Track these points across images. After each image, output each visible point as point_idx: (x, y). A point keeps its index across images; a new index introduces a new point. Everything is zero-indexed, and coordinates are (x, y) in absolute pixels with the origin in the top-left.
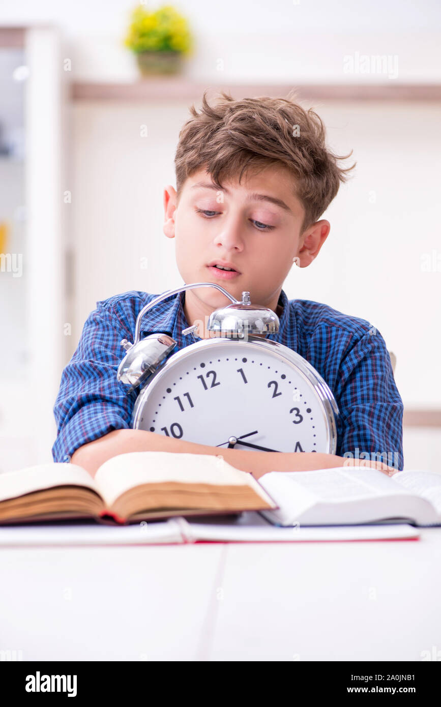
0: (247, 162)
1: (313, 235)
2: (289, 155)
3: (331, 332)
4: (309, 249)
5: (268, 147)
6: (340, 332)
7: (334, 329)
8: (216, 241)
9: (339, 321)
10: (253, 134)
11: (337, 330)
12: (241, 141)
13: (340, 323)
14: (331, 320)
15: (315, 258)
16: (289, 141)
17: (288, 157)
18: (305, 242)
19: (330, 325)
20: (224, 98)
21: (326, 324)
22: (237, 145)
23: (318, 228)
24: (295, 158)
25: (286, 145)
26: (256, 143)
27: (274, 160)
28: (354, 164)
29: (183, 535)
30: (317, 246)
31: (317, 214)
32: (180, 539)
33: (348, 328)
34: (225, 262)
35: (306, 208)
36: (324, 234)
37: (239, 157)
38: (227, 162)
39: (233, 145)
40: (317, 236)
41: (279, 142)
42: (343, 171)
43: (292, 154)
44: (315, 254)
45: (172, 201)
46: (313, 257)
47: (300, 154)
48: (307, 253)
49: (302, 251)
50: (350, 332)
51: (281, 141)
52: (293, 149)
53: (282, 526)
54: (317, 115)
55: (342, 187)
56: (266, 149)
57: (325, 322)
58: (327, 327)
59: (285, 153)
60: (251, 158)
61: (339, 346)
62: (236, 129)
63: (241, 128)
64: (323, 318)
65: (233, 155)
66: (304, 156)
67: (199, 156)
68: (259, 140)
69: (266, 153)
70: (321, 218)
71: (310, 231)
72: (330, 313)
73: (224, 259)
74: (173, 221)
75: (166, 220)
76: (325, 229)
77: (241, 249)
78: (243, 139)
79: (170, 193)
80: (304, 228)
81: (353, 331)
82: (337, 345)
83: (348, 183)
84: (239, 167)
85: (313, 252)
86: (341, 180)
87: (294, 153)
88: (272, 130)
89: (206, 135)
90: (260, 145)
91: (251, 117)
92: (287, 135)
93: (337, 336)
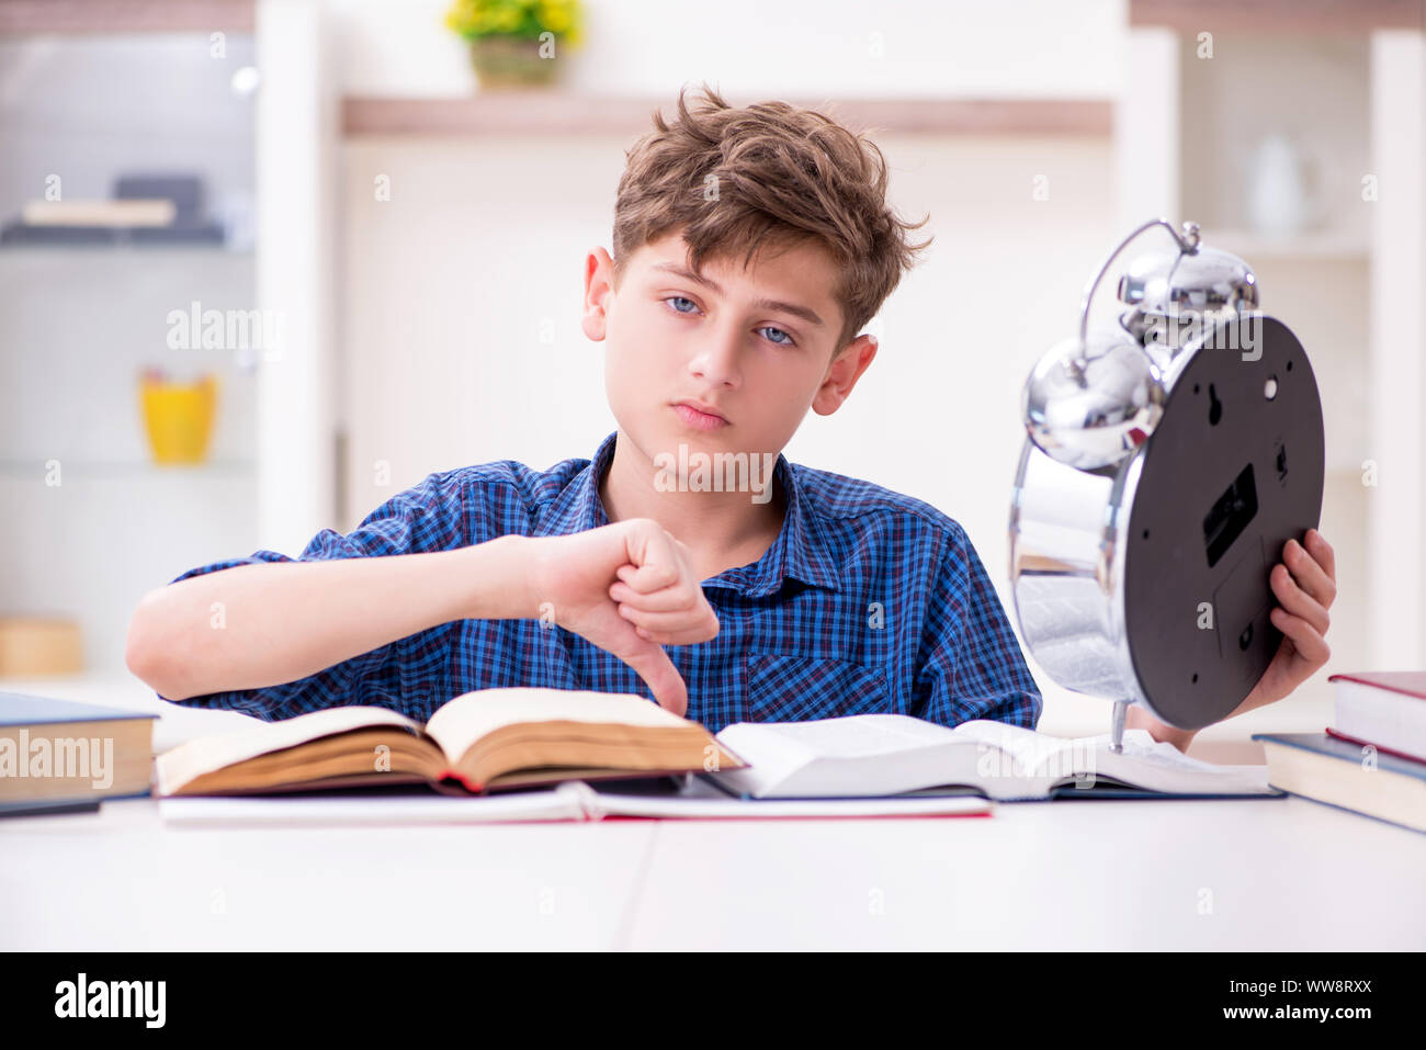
0: (762, 233)
1: (846, 362)
2: (835, 226)
3: (902, 521)
4: (837, 383)
5: (801, 210)
6: (920, 525)
7: (907, 516)
8: (694, 366)
10: (775, 183)
11: (914, 520)
12: (752, 196)
15: (845, 398)
16: (834, 199)
17: (832, 230)
18: (832, 374)
20: (708, 97)
22: (745, 203)
23: (858, 348)
24: (844, 231)
25: (830, 205)
26: (780, 201)
27: (809, 233)
28: (928, 239)
29: (584, 809)
30: (851, 379)
32: (579, 814)
33: (930, 518)
34: (706, 405)
36: (865, 360)
37: (749, 225)
38: (727, 232)
39: (740, 202)
40: (855, 361)
41: (818, 201)
42: (910, 250)
43: (839, 223)
44: (845, 393)
45: (602, 274)
46: (841, 397)
47: (852, 224)
48: (834, 390)
49: (826, 387)
50: (934, 526)
51: (822, 198)
52: (840, 214)
53: (752, 798)
54: (877, 148)
56: (798, 214)
58: (893, 513)
59: (828, 221)
60: (769, 228)
62: (744, 173)
63: (752, 170)
65: (737, 221)
66: (859, 228)
67: (673, 209)
68: (786, 196)
69: (797, 220)
71: (845, 354)
73: (704, 399)
74: (602, 312)
75: (587, 308)
76: (868, 349)
77: (736, 383)
78: (759, 192)
79: (600, 260)
80: (838, 349)
83: (915, 271)
84: (746, 241)
85: (843, 389)
86: (904, 265)
87: (841, 220)
88: (806, 177)
89: (688, 174)
90: (787, 205)
91: (770, 151)
92: (830, 186)
93: (914, 531)
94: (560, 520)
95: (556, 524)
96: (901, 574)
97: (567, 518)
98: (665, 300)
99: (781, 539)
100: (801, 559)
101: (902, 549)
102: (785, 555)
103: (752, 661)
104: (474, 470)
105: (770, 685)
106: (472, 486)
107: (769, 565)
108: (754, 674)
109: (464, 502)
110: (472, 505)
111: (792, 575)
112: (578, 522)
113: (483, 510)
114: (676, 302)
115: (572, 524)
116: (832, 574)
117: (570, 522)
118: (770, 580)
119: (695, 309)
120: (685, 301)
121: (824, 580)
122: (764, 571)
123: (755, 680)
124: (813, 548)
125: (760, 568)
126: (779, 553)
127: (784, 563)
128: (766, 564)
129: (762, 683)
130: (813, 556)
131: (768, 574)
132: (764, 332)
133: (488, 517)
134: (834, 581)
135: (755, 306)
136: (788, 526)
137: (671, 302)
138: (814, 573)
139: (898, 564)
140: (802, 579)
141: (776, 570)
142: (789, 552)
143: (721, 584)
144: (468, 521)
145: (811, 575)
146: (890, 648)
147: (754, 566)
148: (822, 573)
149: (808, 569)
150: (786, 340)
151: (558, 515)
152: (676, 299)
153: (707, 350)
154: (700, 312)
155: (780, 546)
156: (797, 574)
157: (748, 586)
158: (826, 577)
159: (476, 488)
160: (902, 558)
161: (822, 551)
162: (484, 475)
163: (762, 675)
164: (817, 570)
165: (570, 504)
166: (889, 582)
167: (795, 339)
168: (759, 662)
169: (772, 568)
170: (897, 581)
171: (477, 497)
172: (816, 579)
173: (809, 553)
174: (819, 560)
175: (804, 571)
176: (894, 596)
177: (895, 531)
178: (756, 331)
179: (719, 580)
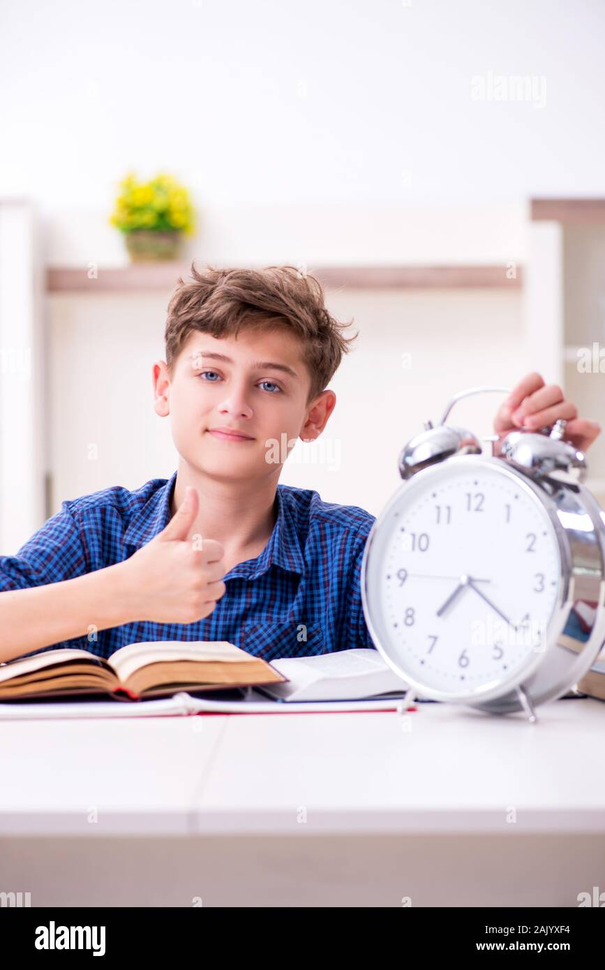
1: (317, 407)
3: (324, 528)
4: (315, 423)
6: (335, 530)
7: (327, 525)
8: (221, 407)
9: (331, 515)
11: (331, 527)
13: (332, 518)
14: (322, 515)
15: (321, 432)
16: (289, 298)
18: (310, 416)
19: (322, 520)
21: (318, 521)
23: (323, 399)
24: (298, 313)
26: (254, 297)
28: (356, 333)
30: (323, 420)
31: (323, 385)
33: (342, 523)
34: (233, 428)
35: (312, 376)
36: (330, 408)
40: (322, 410)
41: (280, 298)
42: (347, 341)
44: (321, 428)
45: (163, 375)
46: (319, 432)
47: (304, 311)
48: (313, 426)
49: (307, 425)
50: (345, 527)
55: (345, 358)
57: (316, 518)
58: (319, 524)
61: (335, 546)
64: (314, 515)
66: (307, 314)
70: (326, 389)
71: (315, 403)
72: (320, 507)
73: (230, 425)
74: (166, 399)
75: (156, 398)
76: (330, 400)
77: (249, 413)
78: (241, 292)
79: (159, 368)
80: (310, 398)
81: (348, 525)
82: (333, 545)
85: (319, 426)
92: (287, 294)
93: (332, 534)
94: (144, 521)
95: (142, 524)
96: (327, 562)
97: (149, 521)
98: (200, 375)
99: (271, 542)
100: (282, 553)
101: (326, 546)
102: (272, 551)
103: (247, 629)
104: (86, 500)
105: (257, 642)
106: (85, 513)
107: (264, 558)
108: (248, 636)
109: (81, 524)
110: (86, 525)
111: (276, 563)
112: (156, 525)
113: (93, 527)
114: (207, 376)
115: (151, 526)
116: (300, 564)
117: (150, 524)
118: (264, 567)
119: (219, 378)
120: (212, 375)
121: (295, 568)
122: (261, 562)
123: (248, 640)
124: (291, 546)
125: (259, 560)
126: (269, 550)
127: (272, 556)
128: (262, 557)
129: (252, 641)
130: (290, 552)
131: (263, 563)
132: (262, 386)
133: (97, 530)
134: (301, 569)
135: (253, 367)
136: (275, 533)
137: (204, 376)
138: (290, 563)
139: (325, 556)
140: (282, 566)
141: (267, 560)
142: (275, 550)
143: (234, 576)
144: (85, 535)
145: (288, 564)
146: (323, 610)
147: (256, 560)
148: (294, 563)
149: (286, 560)
150: (277, 389)
151: (143, 518)
152: (207, 373)
153: (229, 397)
154: (223, 379)
155: (270, 545)
156: (279, 563)
157: (251, 573)
158: (296, 566)
159: (88, 513)
160: (327, 552)
161: (296, 549)
162: (92, 503)
163: (252, 637)
164: (291, 561)
165: (151, 512)
166: (321, 568)
167: (281, 387)
168: (252, 629)
169: (265, 559)
170: (326, 566)
171: (89, 519)
172: (291, 567)
173: (288, 550)
174: (293, 554)
175: (283, 561)
176: (324, 576)
177: (321, 536)
178: (257, 386)
179: (233, 574)
